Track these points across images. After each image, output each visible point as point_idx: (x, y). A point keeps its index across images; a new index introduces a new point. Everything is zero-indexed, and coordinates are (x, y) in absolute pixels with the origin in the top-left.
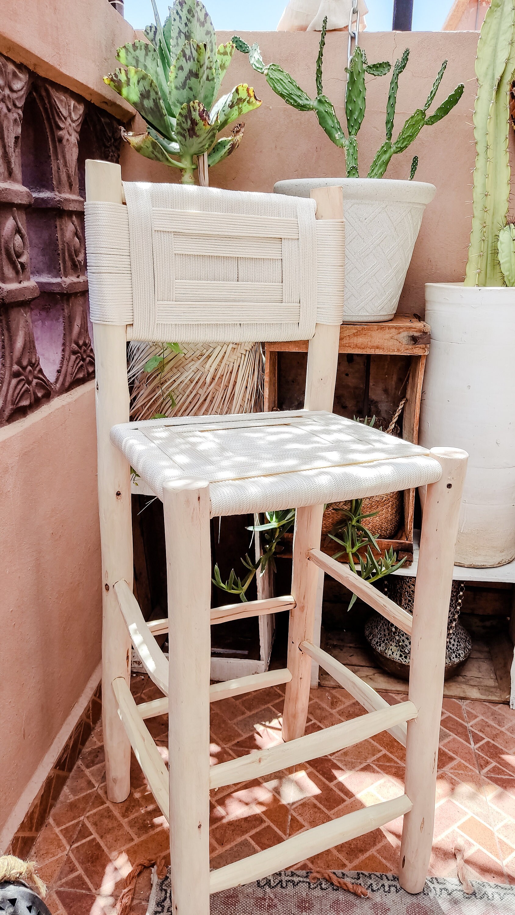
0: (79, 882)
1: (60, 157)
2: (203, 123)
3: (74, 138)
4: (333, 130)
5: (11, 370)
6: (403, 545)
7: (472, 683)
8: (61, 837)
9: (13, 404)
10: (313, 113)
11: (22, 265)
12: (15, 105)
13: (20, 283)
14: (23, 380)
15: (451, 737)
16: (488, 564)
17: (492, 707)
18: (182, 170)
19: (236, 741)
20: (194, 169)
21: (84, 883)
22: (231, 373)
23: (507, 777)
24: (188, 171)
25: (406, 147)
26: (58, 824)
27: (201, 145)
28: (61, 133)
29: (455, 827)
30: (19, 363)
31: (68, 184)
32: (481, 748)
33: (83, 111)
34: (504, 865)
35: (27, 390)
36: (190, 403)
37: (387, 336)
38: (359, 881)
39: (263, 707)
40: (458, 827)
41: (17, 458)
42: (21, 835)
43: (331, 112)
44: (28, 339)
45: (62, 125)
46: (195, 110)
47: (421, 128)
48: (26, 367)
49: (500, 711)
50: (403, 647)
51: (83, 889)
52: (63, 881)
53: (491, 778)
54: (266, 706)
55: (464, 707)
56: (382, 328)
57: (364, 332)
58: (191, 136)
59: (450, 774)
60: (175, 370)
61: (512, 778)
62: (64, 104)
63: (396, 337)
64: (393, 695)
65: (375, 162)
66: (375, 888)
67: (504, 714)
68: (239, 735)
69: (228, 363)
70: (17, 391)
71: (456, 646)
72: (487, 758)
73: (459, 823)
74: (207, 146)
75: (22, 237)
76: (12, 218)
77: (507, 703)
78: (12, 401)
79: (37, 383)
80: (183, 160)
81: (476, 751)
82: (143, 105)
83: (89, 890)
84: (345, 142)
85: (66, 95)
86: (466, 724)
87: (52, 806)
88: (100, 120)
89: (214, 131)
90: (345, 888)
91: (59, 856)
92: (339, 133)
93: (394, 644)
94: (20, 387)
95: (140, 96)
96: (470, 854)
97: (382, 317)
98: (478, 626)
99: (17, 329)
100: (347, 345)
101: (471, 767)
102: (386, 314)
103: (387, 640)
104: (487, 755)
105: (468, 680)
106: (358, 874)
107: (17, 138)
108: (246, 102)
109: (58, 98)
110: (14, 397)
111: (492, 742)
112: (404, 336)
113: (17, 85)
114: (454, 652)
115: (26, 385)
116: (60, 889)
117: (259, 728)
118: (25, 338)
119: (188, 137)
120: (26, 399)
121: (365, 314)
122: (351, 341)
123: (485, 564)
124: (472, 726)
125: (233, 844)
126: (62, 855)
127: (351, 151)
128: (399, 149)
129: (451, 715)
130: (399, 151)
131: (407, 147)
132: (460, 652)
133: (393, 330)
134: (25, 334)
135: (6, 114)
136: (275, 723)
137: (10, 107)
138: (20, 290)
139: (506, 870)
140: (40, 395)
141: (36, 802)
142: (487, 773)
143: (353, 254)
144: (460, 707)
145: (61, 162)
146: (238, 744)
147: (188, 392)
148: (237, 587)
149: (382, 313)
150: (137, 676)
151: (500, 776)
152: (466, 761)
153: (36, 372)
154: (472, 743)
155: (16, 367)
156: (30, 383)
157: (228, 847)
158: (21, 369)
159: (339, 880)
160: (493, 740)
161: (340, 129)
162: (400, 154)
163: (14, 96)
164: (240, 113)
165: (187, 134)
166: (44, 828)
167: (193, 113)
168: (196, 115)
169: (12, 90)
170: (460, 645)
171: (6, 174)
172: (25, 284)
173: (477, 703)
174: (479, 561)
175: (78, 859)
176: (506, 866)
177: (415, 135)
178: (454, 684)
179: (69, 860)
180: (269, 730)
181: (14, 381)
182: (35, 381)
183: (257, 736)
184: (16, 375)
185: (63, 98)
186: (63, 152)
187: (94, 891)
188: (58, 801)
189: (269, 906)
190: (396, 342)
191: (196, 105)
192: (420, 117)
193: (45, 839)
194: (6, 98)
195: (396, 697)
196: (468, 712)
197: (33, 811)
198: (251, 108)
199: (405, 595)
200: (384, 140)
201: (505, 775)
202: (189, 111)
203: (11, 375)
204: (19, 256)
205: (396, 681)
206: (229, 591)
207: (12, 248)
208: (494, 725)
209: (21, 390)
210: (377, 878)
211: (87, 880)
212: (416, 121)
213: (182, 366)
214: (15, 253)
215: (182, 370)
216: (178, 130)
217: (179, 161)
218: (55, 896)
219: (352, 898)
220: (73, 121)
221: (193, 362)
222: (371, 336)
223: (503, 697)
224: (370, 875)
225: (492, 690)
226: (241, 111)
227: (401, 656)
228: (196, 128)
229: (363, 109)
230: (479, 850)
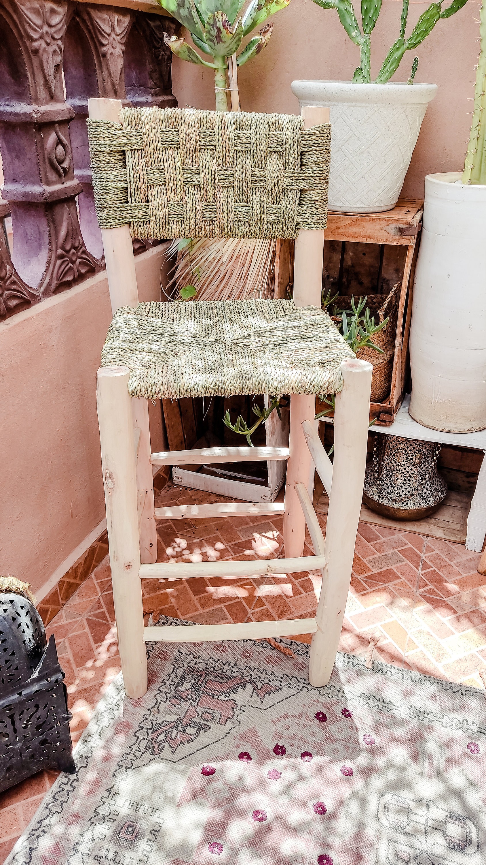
0: (102, 616)
1: (104, 69)
2: (226, 31)
3: (119, 50)
4: (351, 28)
5: (56, 253)
6: (384, 408)
7: (440, 525)
8: (97, 587)
9: (58, 280)
10: (335, 11)
11: (64, 169)
12: (54, 39)
13: (63, 183)
14: (67, 260)
15: (404, 563)
16: (457, 430)
17: (450, 545)
18: (215, 69)
19: (236, 542)
20: (225, 69)
21: (105, 616)
22: (247, 253)
23: (437, 598)
24: (220, 71)
25: (419, 42)
26: (97, 579)
27: (228, 49)
28: (104, 49)
29: (378, 624)
30: (63, 248)
31: (113, 91)
32: (426, 574)
33: (129, 23)
34: (406, 655)
35: (71, 269)
36: (214, 277)
37: (378, 227)
38: (290, 647)
39: (264, 522)
40: (381, 625)
41: (61, 321)
42: (66, 580)
43: (350, 10)
44: (70, 228)
45: (105, 42)
46: (219, 20)
47: (436, 22)
48: (70, 250)
49: (456, 550)
50: (382, 490)
51: (103, 620)
52: (92, 613)
53: (424, 597)
54: (266, 521)
55: (426, 542)
56: (373, 220)
57: (358, 223)
58: (218, 42)
59: (391, 589)
60: (202, 250)
61: (441, 599)
62: (106, 22)
63: (385, 229)
64: (371, 526)
65: (387, 59)
66: (300, 653)
67: (458, 552)
68: (240, 538)
69: (245, 245)
70: (61, 270)
71: (427, 494)
72: (427, 581)
73: (383, 623)
74: (234, 49)
75: (64, 146)
76: (54, 133)
77: (463, 543)
78: (57, 277)
79: (80, 263)
80: (216, 61)
81: (421, 575)
82: (180, 14)
83: (108, 621)
84: (361, 40)
85: (110, 13)
86: (421, 555)
87: (95, 567)
88: (149, 25)
89: (240, 36)
90: (278, 648)
91: (93, 598)
92: (356, 31)
93: (375, 487)
94: (63, 266)
95: (176, 5)
96: (381, 645)
97: (379, 208)
98: (463, 481)
99: (62, 221)
100: (343, 234)
101: (410, 586)
102: (383, 205)
103: (372, 483)
104: (428, 580)
105: (438, 522)
106: (292, 642)
107: (57, 66)
108: (274, 2)
109: (101, 18)
110: (59, 275)
111: (438, 571)
112: (392, 228)
113: (55, 20)
114: (424, 499)
115: (70, 265)
116: (89, 618)
117: (257, 536)
118: (68, 227)
119: (216, 43)
120: (70, 275)
121: (361, 206)
122: (347, 230)
123: (455, 430)
124: (425, 557)
125: (211, 609)
126: (95, 598)
127: (365, 49)
128: (412, 45)
129: (412, 547)
130: (411, 47)
131: (421, 42)
132: (430, 499)
133: (383, 222)
134: (68, 224)
135: (45, 49)
136: (270, 534)
137: (48, 41)
138: (62, 189)
139: (405, 659)
140: (83, 271)
141: (80, 561)
142: (422, 592)
143: (350, 151)
144: (423, 541)
145: (105, 74)
146: (237, 545)
147: (211, 268)
148: (244, 429)
149: (378, 205)
150: (177, 487)
151: (432, 596)
152: (408, 581)
153: (79, 253)
154: (420, 569)
155: (60, 251)
156: (73, 263)
157: (207, 610)
158: (64, 253)
159: (276, 643)
160: (439, 570)
161: (357, 27)
162: (413, 50)
163: (53, 30)
164: (268, 14)
165: (215, 40)
166: (87, 580)
167: (218, 22)
168: (220, 24)
169: (50, 26)
170: (432, 494)
171: (48, 98)
172: (68, 184)
173: (438, 541)
174: (450, 427)
175: (104, 602)
176: (407, 657)
177: (429, 30)
178: (425, 523)
179: (99, 602)
180: (263, 538)
181: (59, 262)
182: (79, 260)
183: (253, 541)
184: (61, 257)
185: (106, 16)
186: (107, 65)
187: (110, 622)
188: (100, 564)
189: (222, 651)
190: (386, 234)
191: (220, 15)
192: (435, 11)
193: (86, 587)
194: (45, 35)
195: (372, 528)
196: (428, 546)
197: (77, 567)
198: (279, 8)
199: (387, 449)
200: (398, 37)
201: (436, 596)
202: (215, 20)
203: (56, 257)
204: (61, 162)
205: (376, 516)
206: (237, 432)
207: (54, 158)
208: (446, 559)
209: (65, 268)
210: (304, 647)
211: (107, 615)
212: (431, 15)
213: (207, 246)
214: (57, 161)
215: (207, 249)
216: (208, 37)
217: (213, 62)
218: (85, 621)
219: (282, 656)
220: (118, 35)
221: (216, 244)
222: (363, 226)
223: (462, 539)
224: (300, 644)
225: (456, 532)
226: (270, 12)
227: (379, 497)
228: (221, 36)
229: (379, 6)
230: (390, 643)
